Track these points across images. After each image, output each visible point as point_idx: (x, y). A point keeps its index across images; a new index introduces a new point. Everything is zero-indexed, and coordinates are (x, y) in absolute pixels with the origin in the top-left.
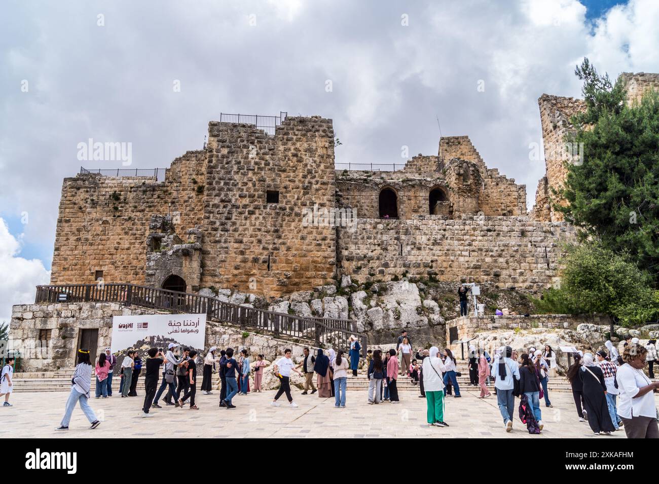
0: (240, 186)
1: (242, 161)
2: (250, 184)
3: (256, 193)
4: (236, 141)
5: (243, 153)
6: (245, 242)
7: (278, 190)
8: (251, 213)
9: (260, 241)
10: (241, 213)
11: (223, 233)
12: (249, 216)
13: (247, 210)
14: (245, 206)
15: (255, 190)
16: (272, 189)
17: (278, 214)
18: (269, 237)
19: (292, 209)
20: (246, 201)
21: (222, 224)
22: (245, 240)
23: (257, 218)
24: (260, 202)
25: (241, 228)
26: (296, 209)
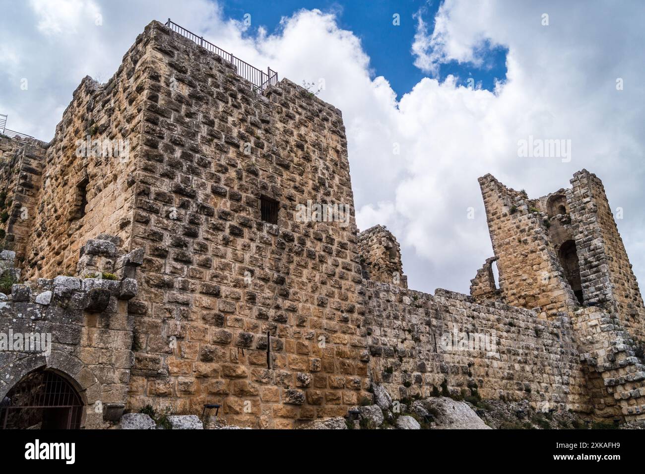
0: (213, 169)
1: (217, 121)
2: (232, 173)
3: (244, 195)
4: (205, 81)
5: (217, 108)
6: (223, 295)
7: (278, 199)
8: (236, 232)
9: (252, 299)
10: (217, 228)
11: (179, 266)
12: (232, 238)
13: (228, 224)
14: (224, 216)
15: (241, 187)
16: (269, 194)
17: (281, 246)
18: (268, 293)
19: (302, 243)
20: (225, 205)
21: (179, 244)
22: (224, 290)
23: (246, 247)
24: (249, 214)
25: (216, 262)
26: (309, 244)
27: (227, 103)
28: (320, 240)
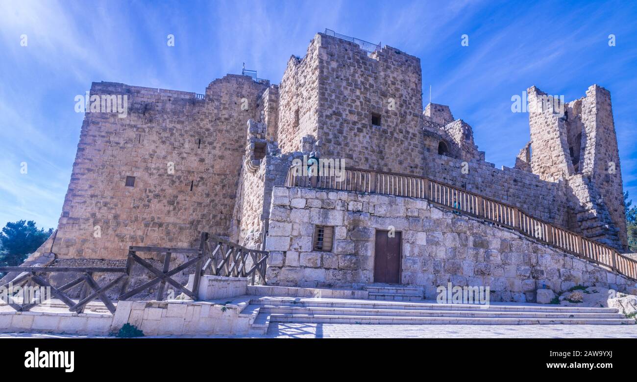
0: (349, 102)
1: (350, 77)
2: (358, 103)
3: (363, 112)
4: (344, 57)
5: (350, 70)
6: (354, 158)
7: (380, 113)
8: (360, 130)
9: (367, 159)
10: (351, 129)
11: (336, 146)
12: (358, 133)
13: (356, 127)
14: (355, 123)
15: (362, 109)
16: (376, 112)
17: (381, 136)
18: (374, 158)
19: (392, 133)
20: (355, 118)
21: (335, 137)
22: (354, 156)
23: (364, 137)
24: (366, 121)
25: (351, 144)
26: (395, 135)
27: (355, 67)
28: (402, 133)
